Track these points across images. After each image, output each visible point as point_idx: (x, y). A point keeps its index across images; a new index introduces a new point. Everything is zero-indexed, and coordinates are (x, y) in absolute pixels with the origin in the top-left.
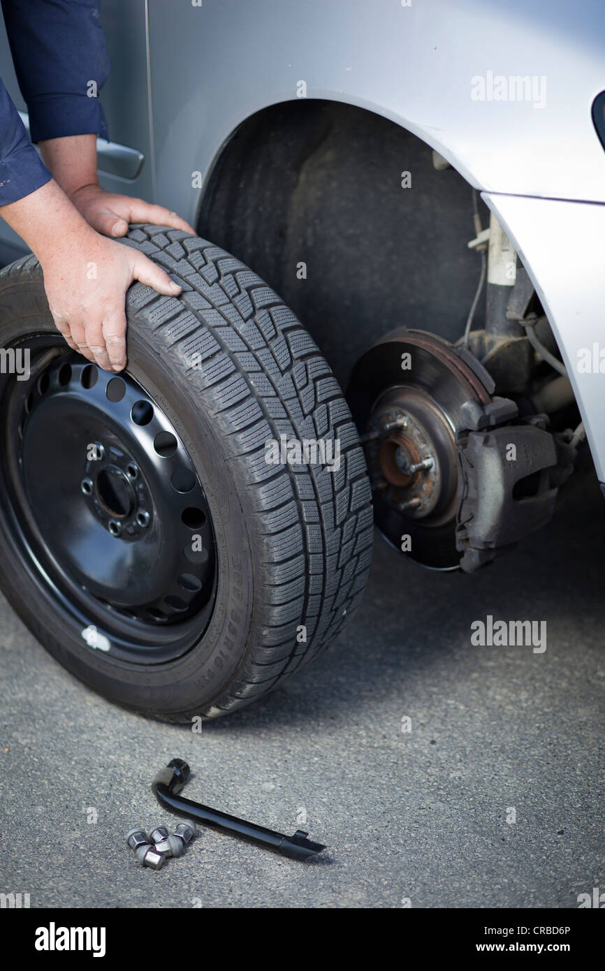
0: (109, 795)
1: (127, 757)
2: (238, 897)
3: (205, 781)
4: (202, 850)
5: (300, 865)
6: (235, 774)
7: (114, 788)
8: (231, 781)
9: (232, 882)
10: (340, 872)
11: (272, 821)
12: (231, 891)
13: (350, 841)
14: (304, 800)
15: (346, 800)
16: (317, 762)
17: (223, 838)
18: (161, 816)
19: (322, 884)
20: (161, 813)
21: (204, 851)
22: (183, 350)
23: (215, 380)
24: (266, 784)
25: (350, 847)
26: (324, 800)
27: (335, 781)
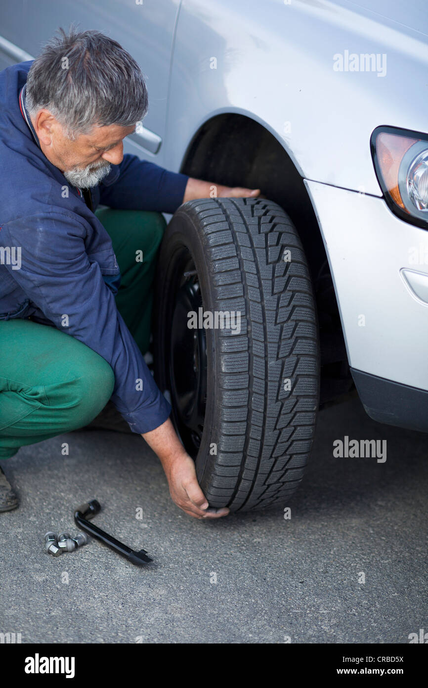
0: (50, 513)
1: (71, 496)
2: (93, 579)
3: (109, 516)
4: (86, 551)
5: (138, 569)
6: (128, 516)
7: (55, 510)
8: (124, 519)
9: (95, 571)
10: (159, 578)
11: (135, 544)
12: (91, 576)
13: (174, 563)
14: (160, 537)
15: (185, 541)
16: (180, 518)
17: (102, 547)
18: (74, 530)
19: (145, 582)
20: (74, 529)
21: (88, 553)
22: (225, 359)
23: (230, 388)
24: (143, 524)
25: (172, 566)
26: (172, 539)
27: (184, 530)
